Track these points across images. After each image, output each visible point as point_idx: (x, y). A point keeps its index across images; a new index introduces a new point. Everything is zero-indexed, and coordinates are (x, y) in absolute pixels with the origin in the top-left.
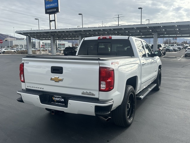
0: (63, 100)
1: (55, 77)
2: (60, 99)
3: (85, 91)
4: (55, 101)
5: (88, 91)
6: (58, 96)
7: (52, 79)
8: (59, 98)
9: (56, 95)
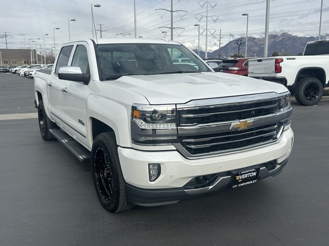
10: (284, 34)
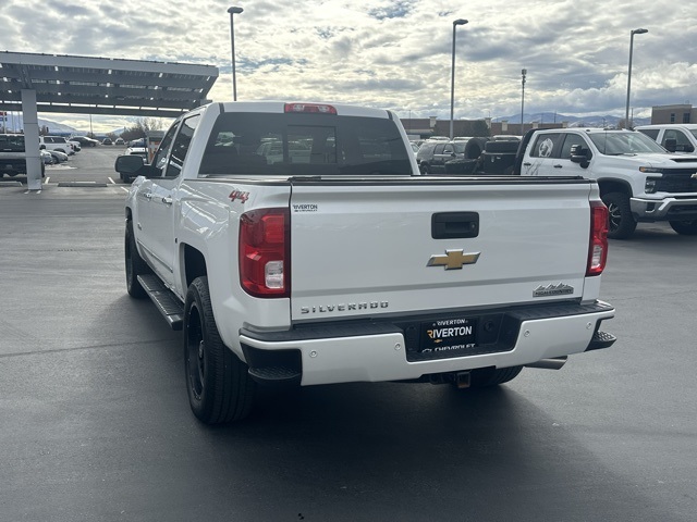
0: (468, 330)
1: (447, 254)
2: (456, 329)
3: (546, 285)
4: (438, 341)
5: (557, 284)
6: (451, 322)
7: (433, 263)
8: (453, 326)
9: (444, 320)
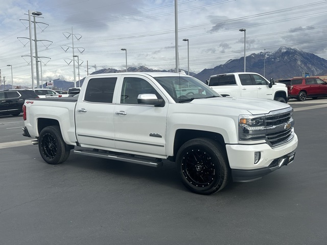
10: (141, 67)
